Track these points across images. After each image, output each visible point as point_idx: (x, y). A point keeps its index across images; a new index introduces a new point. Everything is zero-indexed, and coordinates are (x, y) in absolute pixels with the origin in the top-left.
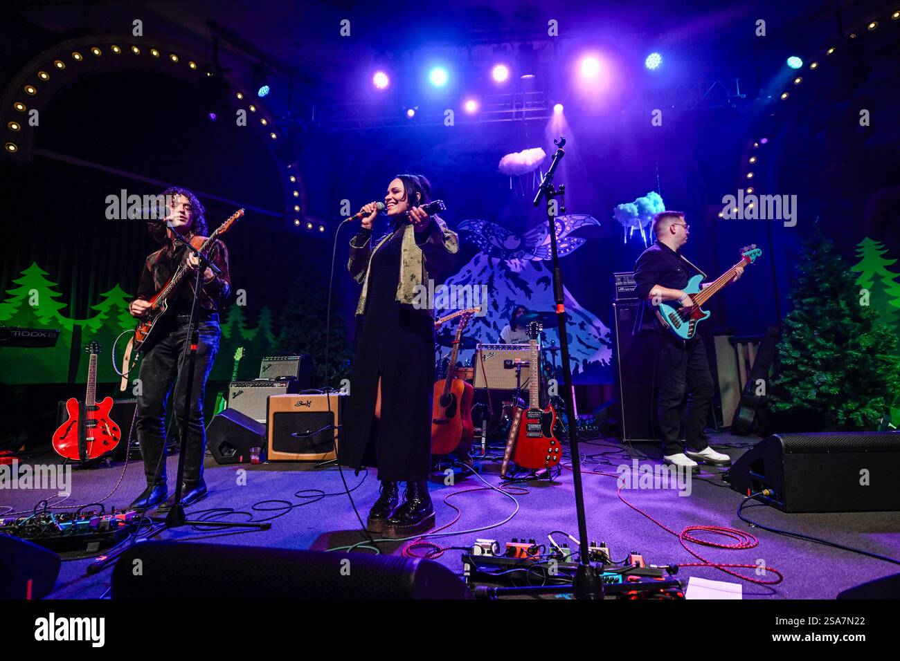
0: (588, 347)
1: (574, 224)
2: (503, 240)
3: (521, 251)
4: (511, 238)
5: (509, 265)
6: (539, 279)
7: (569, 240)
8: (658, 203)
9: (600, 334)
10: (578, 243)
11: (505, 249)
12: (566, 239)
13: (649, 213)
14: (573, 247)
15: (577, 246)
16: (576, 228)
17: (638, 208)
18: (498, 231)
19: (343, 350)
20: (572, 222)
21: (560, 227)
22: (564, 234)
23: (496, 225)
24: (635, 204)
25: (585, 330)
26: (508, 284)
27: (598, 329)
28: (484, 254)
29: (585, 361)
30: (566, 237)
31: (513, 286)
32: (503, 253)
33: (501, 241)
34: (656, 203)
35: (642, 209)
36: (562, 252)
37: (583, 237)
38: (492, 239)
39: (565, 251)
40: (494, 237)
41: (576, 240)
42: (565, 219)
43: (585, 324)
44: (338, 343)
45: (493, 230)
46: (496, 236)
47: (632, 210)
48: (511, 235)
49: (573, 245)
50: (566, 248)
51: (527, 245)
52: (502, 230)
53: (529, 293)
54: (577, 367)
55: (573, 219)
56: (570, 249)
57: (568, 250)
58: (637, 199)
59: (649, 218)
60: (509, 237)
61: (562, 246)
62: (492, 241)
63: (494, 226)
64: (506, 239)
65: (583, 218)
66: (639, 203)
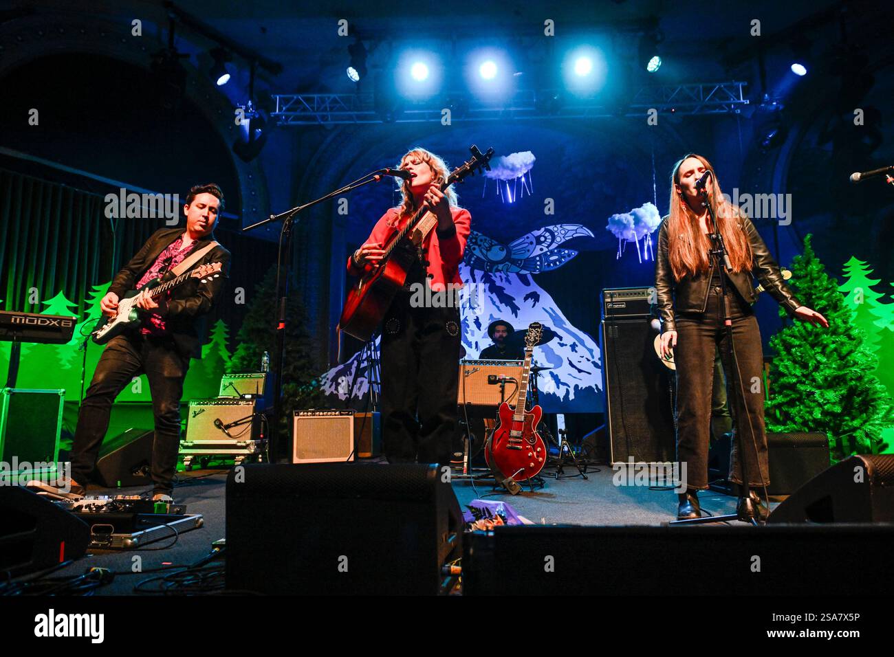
0: (580, 371)
1: (566, 234)
2: (487, 251)
3: (507, 263)
4: (496, 249)
5: (493, 278)
6: (527, 295)
7: (560, 252)
8: (654, 215)
9: (593, 357)
10: (569, 255)
11: (490, 261)
12: (556, 251)
13: (646, 226)
14: (563, 260)
15: (568, 259)
16: (567, 239)
17: (634, 219)
18: (481, 240)
19: (308, 369)
20: (563, 232)
21: (550, 237)
22: (554, 245)
23: (480, 234)
24: (631, 215)
25: (576, 352)
26: (492, 299)
27: (591, 351)
28: (466, 266)
29: (576, 386)
30: (556, 248)
31: (498, 302)
32: (487, 265)
33: (484, 251)
34: (652, 215)
35: (638, 221)
36: (552, 265)
37: (575, 249)
38: (474, 249)
39: (555, 264)
40: (477, 247)
41: (566, 252)
42: (555, 229)
43: (577, 346)
44: (303, 361)
45: (476, 239)
46: (480, 246)
47: (628, 221)
48: (495, 245)
49: (564, 257)
50: (556, 260)
51: (513, 257)
52: (486, 240)
53: (515, 310)
54: (568, 392)
55: (564, 229)
56: (560, 262)
57: (558, 263)
58: (633, 210)
59: (645, 231)
60: (493, 248)
61: (552, 258)
62: (474, 252)
63: (477, 235)
64: (490, 250)
65: (575, 228)
66: (634, 214)
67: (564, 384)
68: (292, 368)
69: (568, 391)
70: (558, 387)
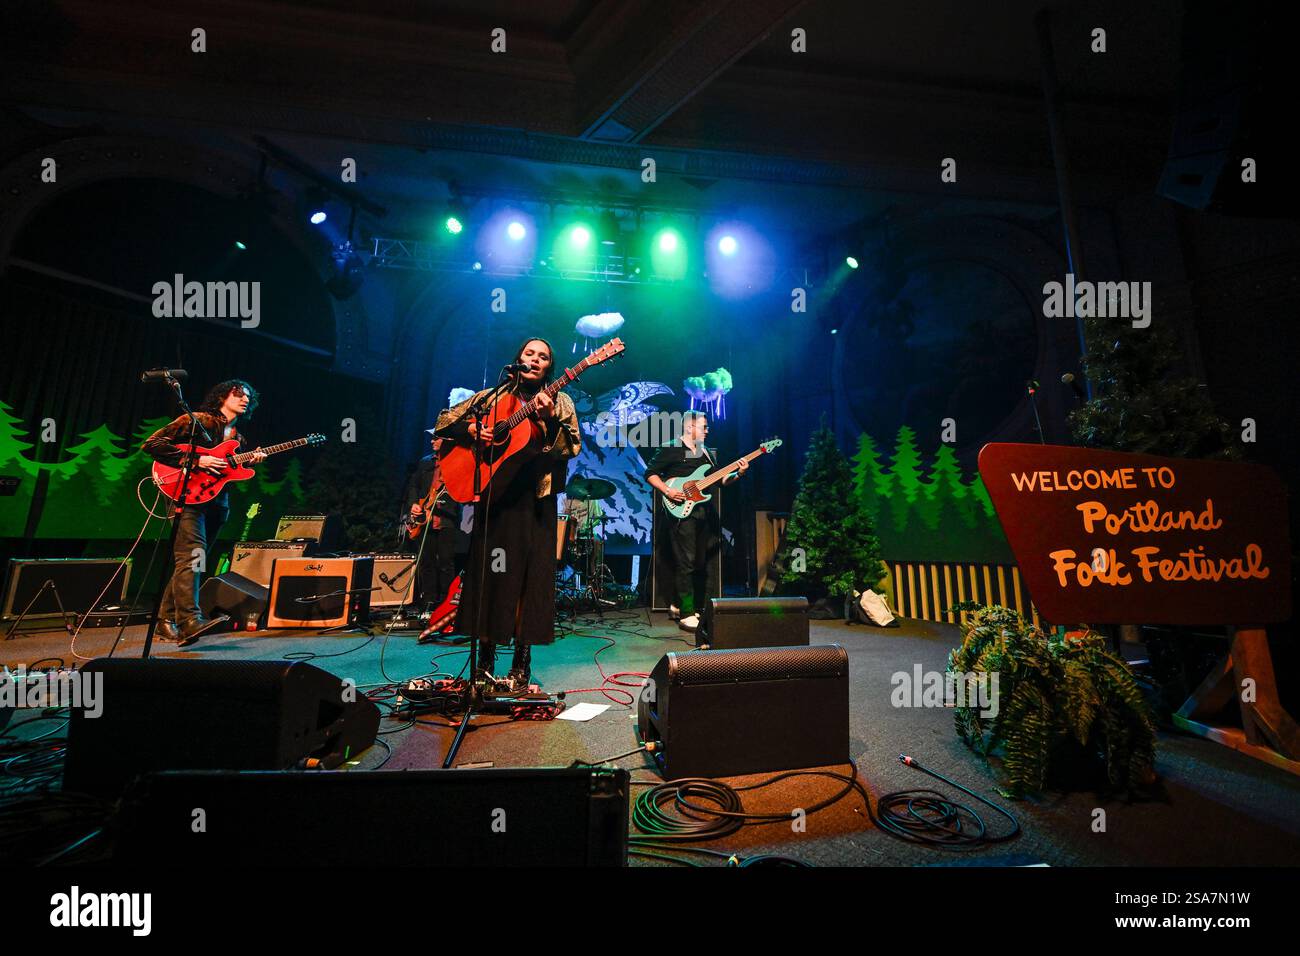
1: (649, 391)
3: (593, 415)
16: (650, 395)
17: (706, 383)
20: (647, 389)
21: (634, 393)
22: (638, 401)
24: (704, 378)
34: (724, 380)
35: (710, 384)
42: (640, 386)
47: (700, 384)
49: (646, 412)
51: (600, 409)
55: (648, 386)
58: (707, 374)
65: (658, 386)
66: (707, 378)
67: (642, 528)
68: (362, 509)
69: (644, 534)
70: (636, 531)
